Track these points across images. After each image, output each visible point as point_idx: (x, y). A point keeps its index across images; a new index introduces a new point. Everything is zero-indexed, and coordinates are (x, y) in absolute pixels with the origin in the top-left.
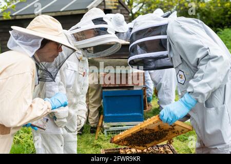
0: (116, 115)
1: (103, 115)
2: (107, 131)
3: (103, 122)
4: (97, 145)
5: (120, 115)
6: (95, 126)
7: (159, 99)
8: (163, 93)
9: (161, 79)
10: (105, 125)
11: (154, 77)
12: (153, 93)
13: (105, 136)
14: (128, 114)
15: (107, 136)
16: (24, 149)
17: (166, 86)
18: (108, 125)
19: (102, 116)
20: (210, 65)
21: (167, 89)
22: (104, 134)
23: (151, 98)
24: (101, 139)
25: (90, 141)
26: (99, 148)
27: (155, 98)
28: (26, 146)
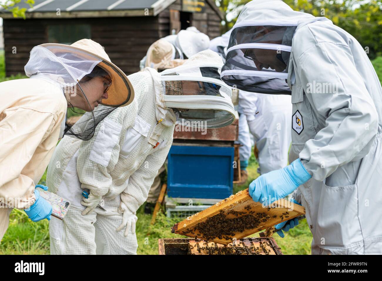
0: (187, 186)
1: (167, 184)
2: (171, 212)
3: (166, 197)
4: (154, 233)
5: (194, 186)
6: (153, 202)
7: (260, 165)
8: (268, 155)
9: (266, 131)
10: (169, 202)
11: (254, 128)
12: (251, 153)
13: (167, 220)
14: (207, 187)
15: (170, 220)
16: (34, 232)
17: (274, 142)
18: (173, 202)
19: (164, 187)
20: (345, 124)
21: (275, 149)
22: (166, 215)
23: (247, 162)
24: (161, 223)
25: (143, 225)
26: (157, 238)
27: (253, 164)
28: (38, 227)
